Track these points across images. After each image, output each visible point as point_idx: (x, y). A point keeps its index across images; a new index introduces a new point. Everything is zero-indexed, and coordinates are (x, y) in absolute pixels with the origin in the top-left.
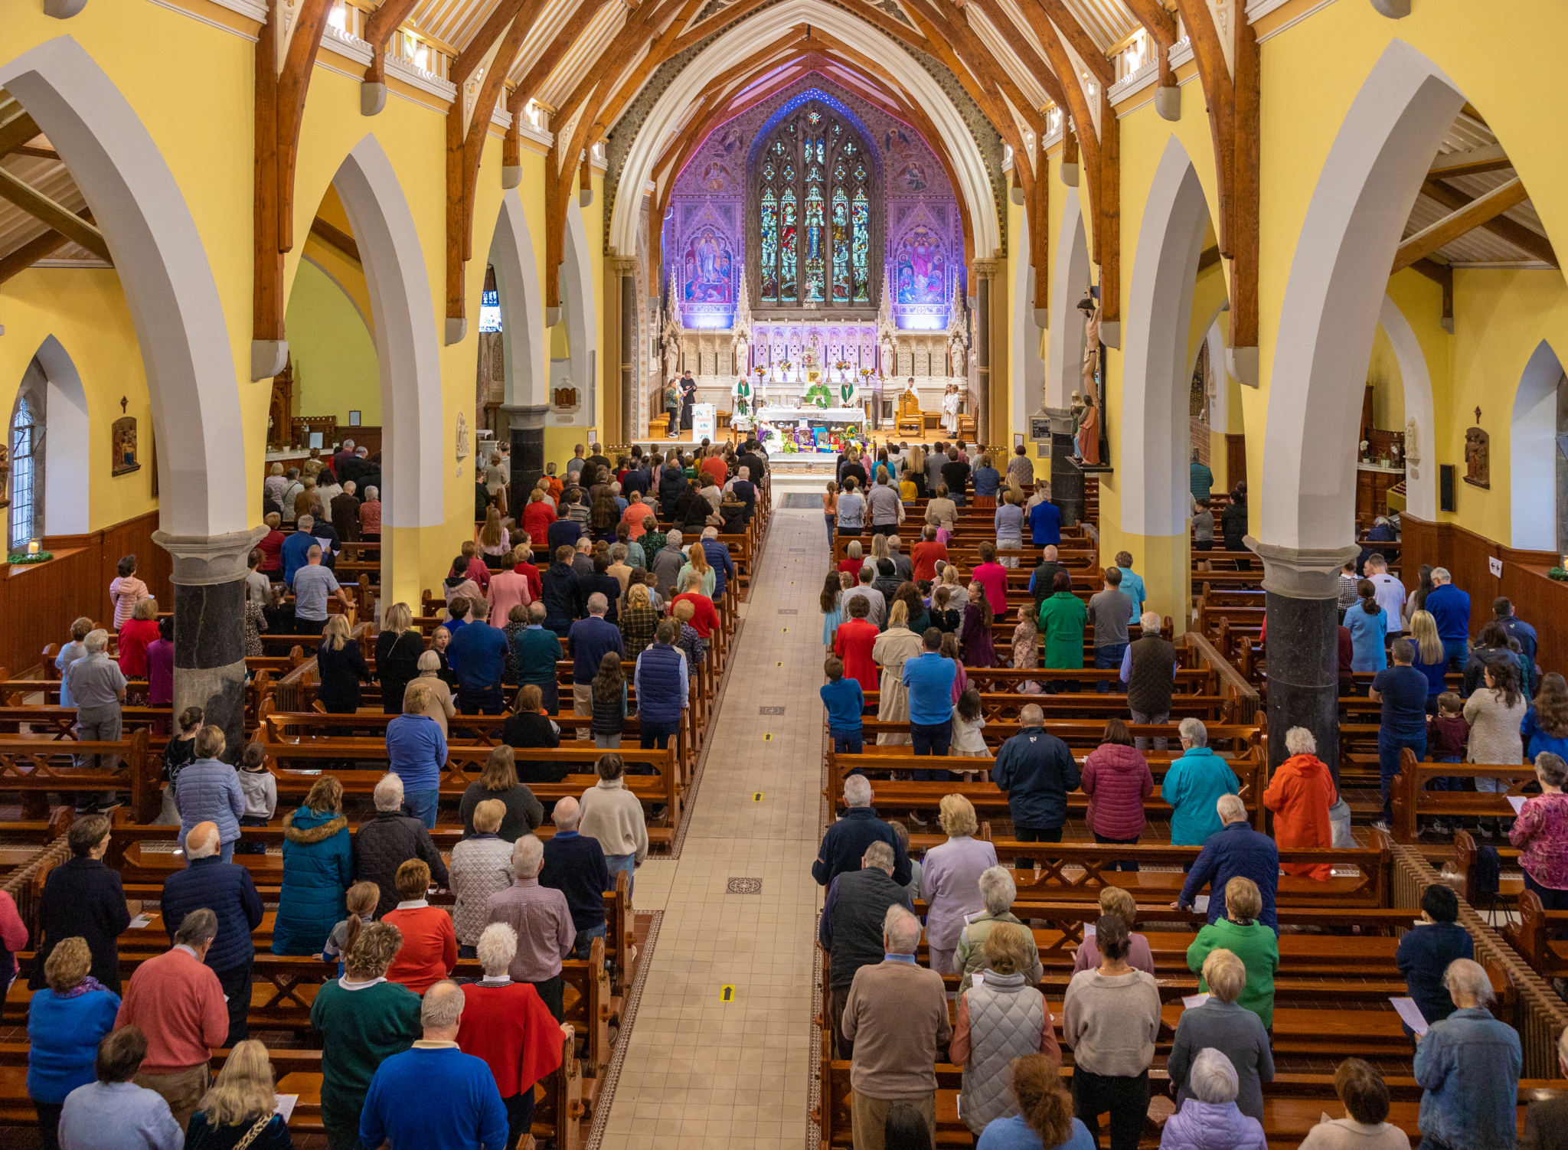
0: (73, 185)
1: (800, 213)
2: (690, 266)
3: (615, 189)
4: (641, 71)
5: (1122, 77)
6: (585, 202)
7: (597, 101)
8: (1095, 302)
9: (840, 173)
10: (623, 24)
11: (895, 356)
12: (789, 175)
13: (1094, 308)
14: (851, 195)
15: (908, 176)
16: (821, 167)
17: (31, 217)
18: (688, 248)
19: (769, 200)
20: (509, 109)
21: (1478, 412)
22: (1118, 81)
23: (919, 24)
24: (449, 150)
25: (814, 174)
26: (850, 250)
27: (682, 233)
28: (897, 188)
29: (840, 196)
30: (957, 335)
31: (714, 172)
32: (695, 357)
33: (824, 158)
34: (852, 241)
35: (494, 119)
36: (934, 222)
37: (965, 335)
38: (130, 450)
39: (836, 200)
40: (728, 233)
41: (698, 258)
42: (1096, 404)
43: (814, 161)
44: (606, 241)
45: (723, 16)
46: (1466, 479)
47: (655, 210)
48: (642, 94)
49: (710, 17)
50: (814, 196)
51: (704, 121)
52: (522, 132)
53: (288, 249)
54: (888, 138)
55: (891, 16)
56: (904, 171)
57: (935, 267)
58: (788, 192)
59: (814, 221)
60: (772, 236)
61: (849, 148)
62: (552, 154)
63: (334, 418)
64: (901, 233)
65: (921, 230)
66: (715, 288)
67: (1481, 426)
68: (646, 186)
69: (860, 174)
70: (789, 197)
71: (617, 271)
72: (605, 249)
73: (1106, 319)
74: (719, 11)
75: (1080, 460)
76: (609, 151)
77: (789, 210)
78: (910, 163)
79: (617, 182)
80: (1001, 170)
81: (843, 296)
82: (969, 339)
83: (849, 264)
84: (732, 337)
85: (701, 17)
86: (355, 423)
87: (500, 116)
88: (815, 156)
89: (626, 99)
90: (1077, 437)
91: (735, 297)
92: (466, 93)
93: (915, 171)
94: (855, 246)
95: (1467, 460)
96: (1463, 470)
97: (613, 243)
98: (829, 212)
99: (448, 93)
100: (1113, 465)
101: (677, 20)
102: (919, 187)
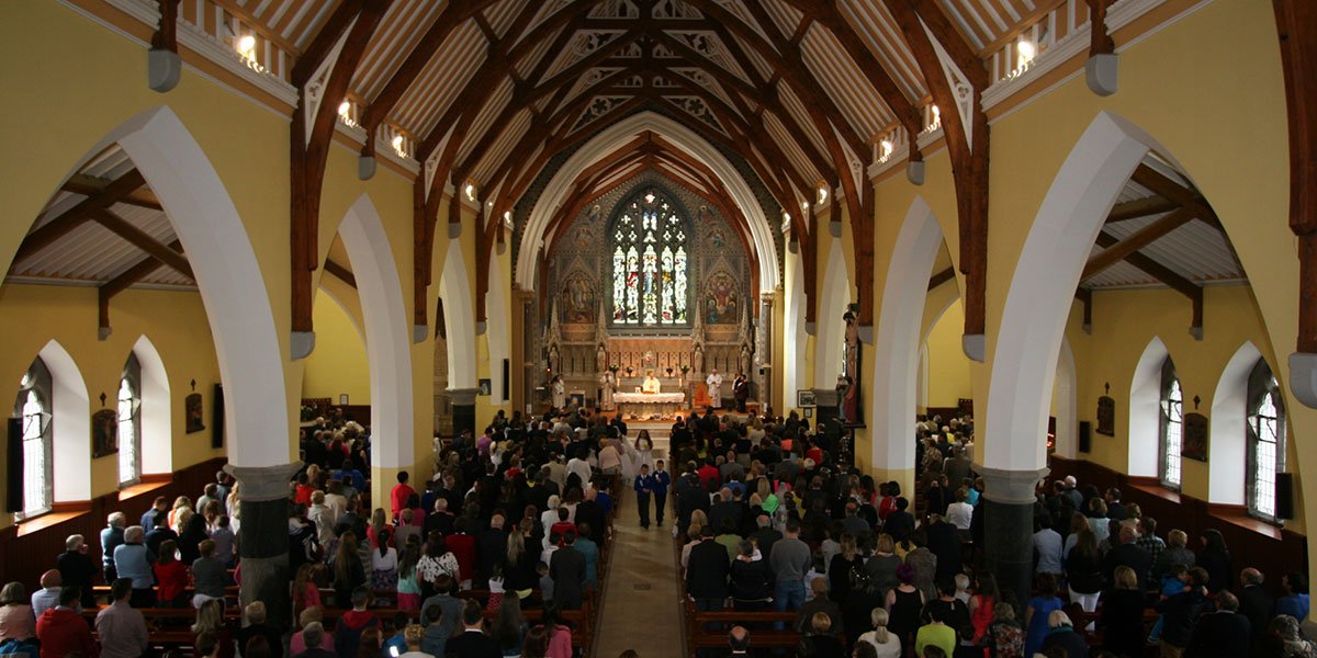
0: (168, 222)
1: (640, 263)
2: (566, 300)
3: (520, 244)
4: (539, 161)
5: (878, 158)
6: (500, 252)
7: (510, 180)
8: (854, 314)
9: (667, 236)
10: (529, 126)
12: (633, 237)
13: (853, 318)
14: (674, 251)
15: (713, 238)
16: (655, 234)
17: (135, 248)
18: (565, 286)
19: (619, 254)
20: (453, 183)
21: (1107, 386)
22: (875, 162)
23: (728, 131)
24: (416, 208)
25: (650, 237)
26: (673, 288)
27: (561, 277)
28: (706, 246)
29: (667, 252)
30: (746, 345)
31: (583, 235)
32: (569, 360)
33: (657, 226)
34: (675, 282)
35: (445, 190)
36: (731, 271)
37: (750, 345)
38: (198, 416)
39: (664, 254)
40: (592, 276)
41: (572, 294)
42: (855, 382)
43: (650, 229)
44: (513, 279)
45: (594, 124)
46: (1098, 431)
47: (544, 260)
48: (537, 179)
49: (586, 124)
50: (650, 251)
51: (577, 199)
52: (462, 200)
53: (315, 268)
54: (700, 212)
55: (709, 124)
56: (710, 235)
57: (731, 300)
58: (632, 249)
59: (650, 269)
60: (621, 279)
61: (673, 219)
62: (480, 216)
63: (330, 399)
64: (708, 276)
65: (721, 275)
66: (583, 314)
67: (1110, 395)
68: (539, 243)
69: (681, 237)
70: (633, 252)
71: (521, 299)
72: (513, 284)
73: (862, 324)
74: (592, 120)
75: (843, 421)
76: (515, 218)
77: (633, 261)
78: (715, 229)
79: (521, 239)
80: (781, 231)
81: (669, 319)
82: (754, 347)
83: (673, 299)
84: (594, 347)
85: (578, 126)
86: (344, 403)
87: (449, 189)
88: (650, 224)
89: (528, 181)
90: (841, 407)
91: (597, 319)
92: (427, 169)
93: (718, 235)
94: (677, 285)
95: (1098, 418)
96: (1095, 424)
97: (518, 280)
98: (659, 263)
99: (415, 168)
100: (867, 422)
101: (563, 126)
102: (721, 245)
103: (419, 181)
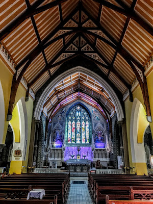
1: (76, 125)
9: (83, 118)
11: (95, 154)
12: (74, 118)
14: (85, 122)
16: (80, 117)
19: (70, 123)
25: (78, 118)
28: (94, 120)
29: (83, 122)
30: (108, 149)
31: (60, 117)
33: (80, 115)
34: (86, 131)
36: (102, 127)
39: (82, 123)
44: (33, 116)
50: (78, 122)
56: (95, 117)
59: (78, 127)
60: (70, 130)
61: (85, 113)
64: (95, 129)
65: (99, 128)
66: (59, 139)
69: (87, 118)
70: (74, 122)
71: (35, 123)
77: (74, 125)
78: (97, 115)
79: (37, 103)
81: (84, 142)
83: (85, 136)
84: (62, 149)
88: (78, 115)
91: (63, 141)
93: (98, 117)
97: (35, 116)
98: (81, 125)
102: (99, 119)
103: (15, 75)
